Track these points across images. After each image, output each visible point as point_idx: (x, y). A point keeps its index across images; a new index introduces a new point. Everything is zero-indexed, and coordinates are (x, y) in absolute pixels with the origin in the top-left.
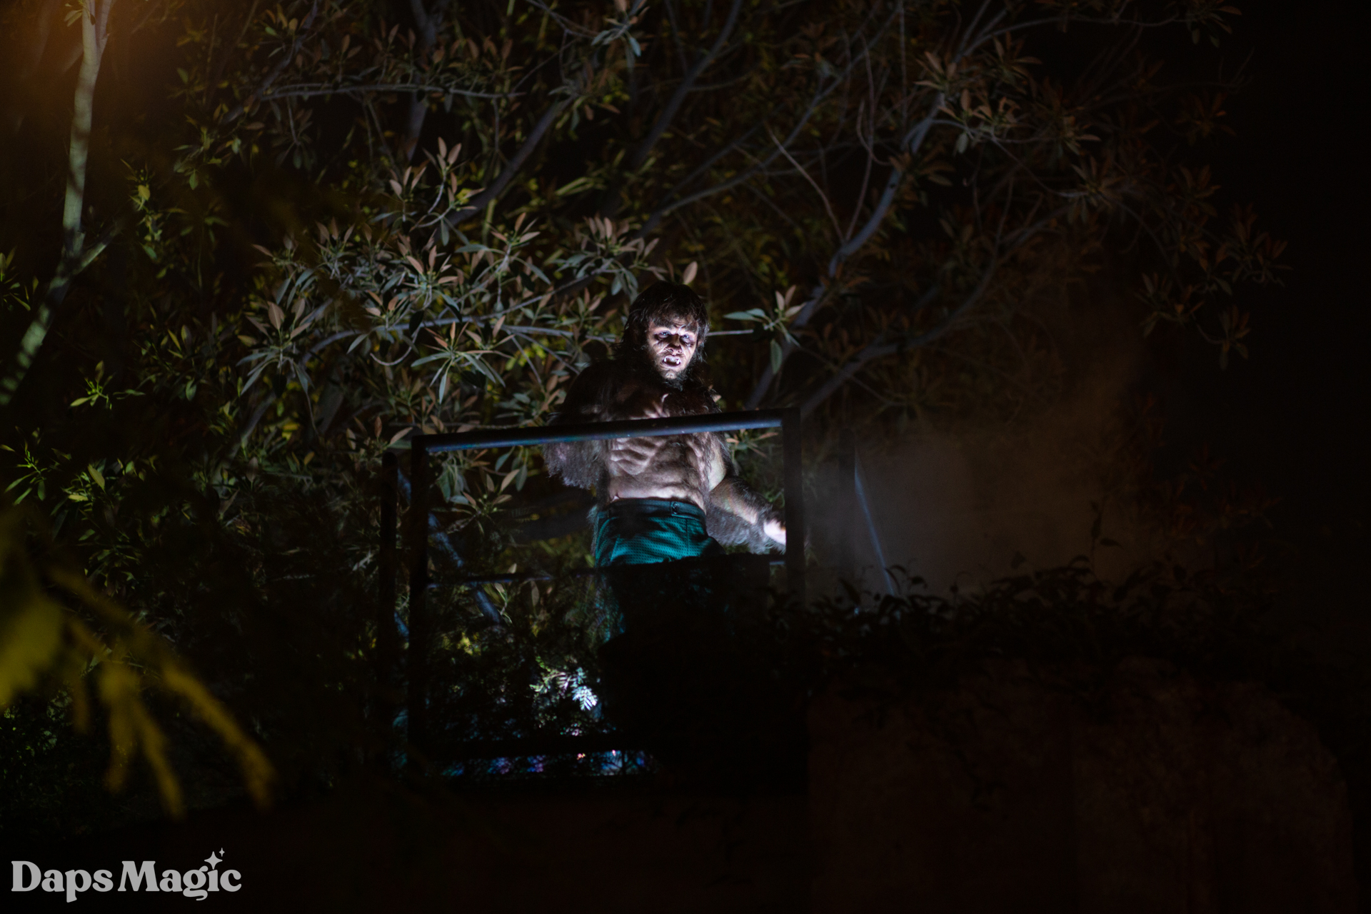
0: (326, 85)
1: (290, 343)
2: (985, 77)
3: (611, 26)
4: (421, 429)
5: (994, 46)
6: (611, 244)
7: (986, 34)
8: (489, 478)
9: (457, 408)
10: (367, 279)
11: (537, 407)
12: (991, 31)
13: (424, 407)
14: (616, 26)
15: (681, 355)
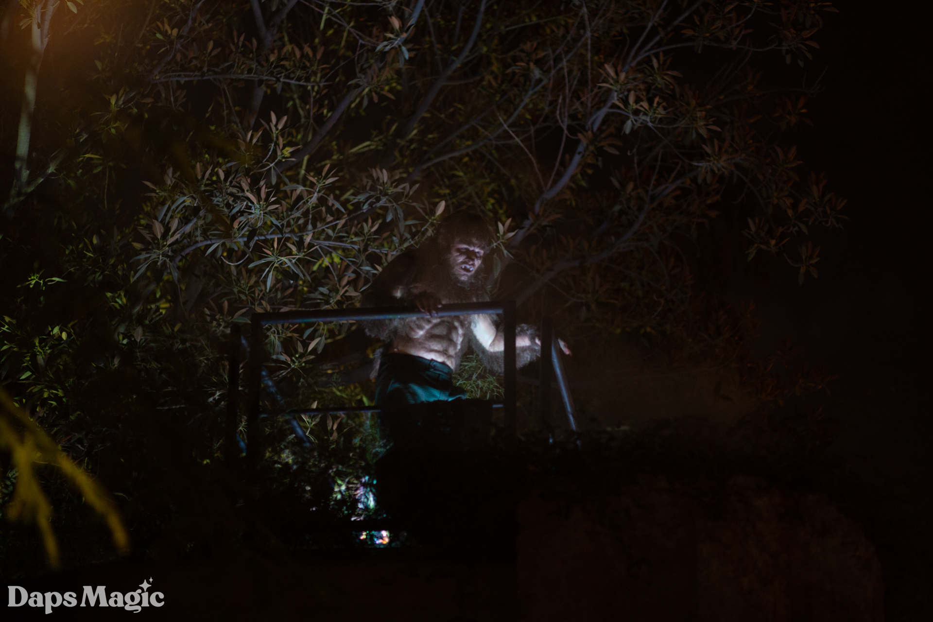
0: (196, 73)
1: (167, 248)
2: (644, 82)
3: (390, 39)
4: (255, 309)
5: (651, 61)
6: (387, 187)
7: (646, 52)
8: (299, 344)
9: (279, 295)
10: (221, 206)
11: (334, 297)
12: (649, 50)
13: (257, 295)
14: (393, 39)
15: (473, 265)
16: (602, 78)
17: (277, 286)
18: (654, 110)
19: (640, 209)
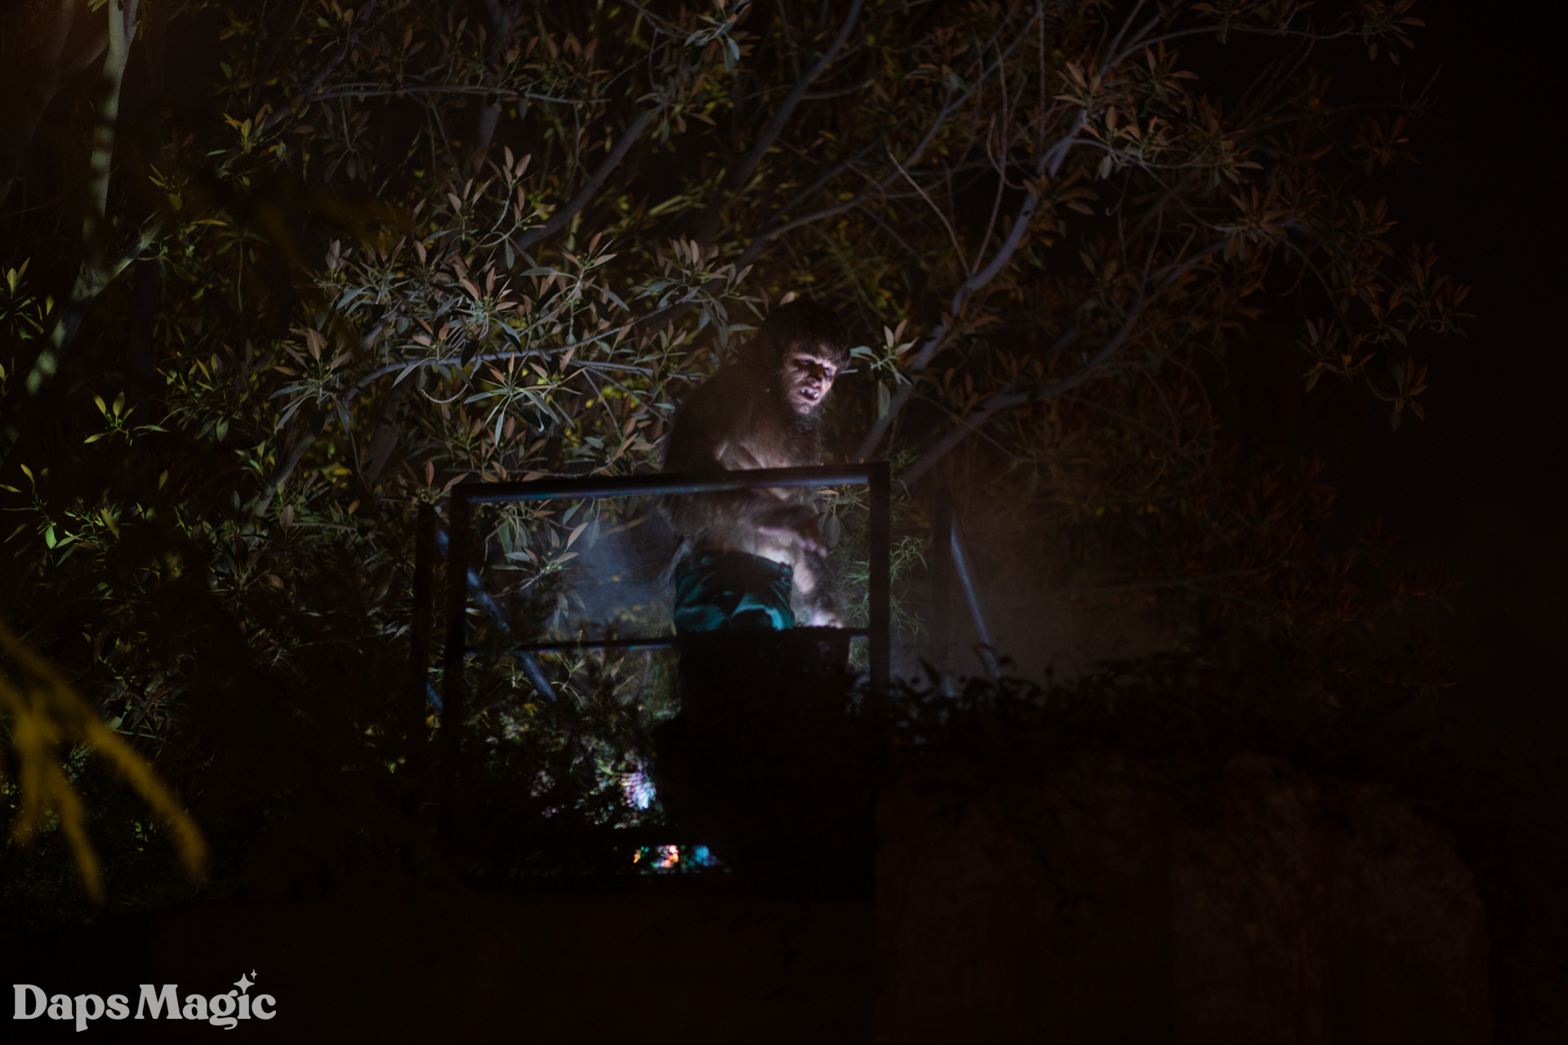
0: (386, 85)
1: (331, 376)
2: (1133, 93)
3: (709, 24)
4: (481, 476)
5: (1145, 58)
6: (698, 271)
7: (1137, 43)
8: (553, 531)
9: (523, 452)
10: (421, 306)
11: (613, 453)
12: (1142, 40)
13: (483, 452)
14: (713, 26)
15: (819, 388)
16: (1064, 86)
17: (517, 438)
18: (1150, 139)
19: (1129, 306)
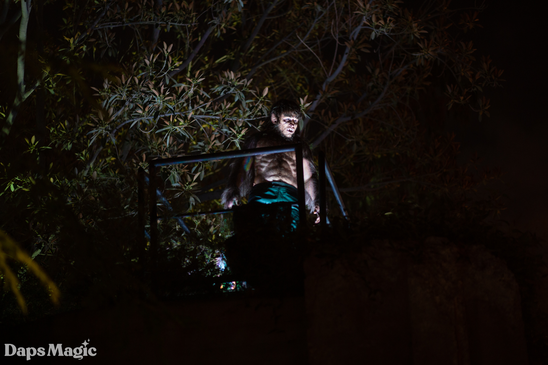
0: (120, 23)
1: (107, 126)
2: (381, 9)
4: (162, 158)
6: (234, 82)
8: (188, 176)
9: (176, 148)
10: (137, 99)
11: (207, 147)
13: (162, 149)
16: (357, 8)
17: (174, 143)
18: (388, 25)
19: (384, 84)
